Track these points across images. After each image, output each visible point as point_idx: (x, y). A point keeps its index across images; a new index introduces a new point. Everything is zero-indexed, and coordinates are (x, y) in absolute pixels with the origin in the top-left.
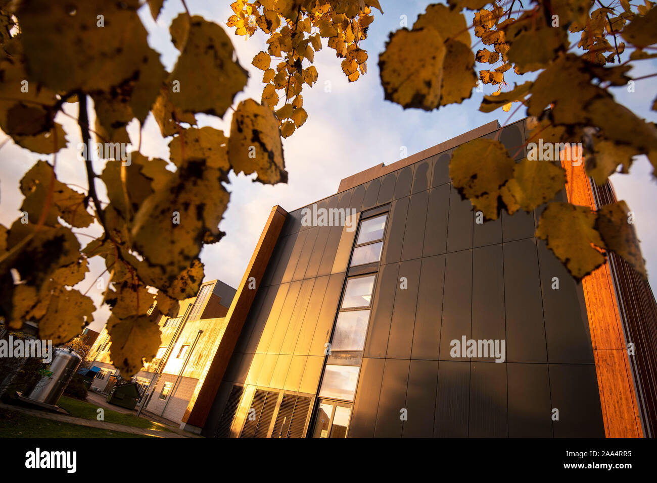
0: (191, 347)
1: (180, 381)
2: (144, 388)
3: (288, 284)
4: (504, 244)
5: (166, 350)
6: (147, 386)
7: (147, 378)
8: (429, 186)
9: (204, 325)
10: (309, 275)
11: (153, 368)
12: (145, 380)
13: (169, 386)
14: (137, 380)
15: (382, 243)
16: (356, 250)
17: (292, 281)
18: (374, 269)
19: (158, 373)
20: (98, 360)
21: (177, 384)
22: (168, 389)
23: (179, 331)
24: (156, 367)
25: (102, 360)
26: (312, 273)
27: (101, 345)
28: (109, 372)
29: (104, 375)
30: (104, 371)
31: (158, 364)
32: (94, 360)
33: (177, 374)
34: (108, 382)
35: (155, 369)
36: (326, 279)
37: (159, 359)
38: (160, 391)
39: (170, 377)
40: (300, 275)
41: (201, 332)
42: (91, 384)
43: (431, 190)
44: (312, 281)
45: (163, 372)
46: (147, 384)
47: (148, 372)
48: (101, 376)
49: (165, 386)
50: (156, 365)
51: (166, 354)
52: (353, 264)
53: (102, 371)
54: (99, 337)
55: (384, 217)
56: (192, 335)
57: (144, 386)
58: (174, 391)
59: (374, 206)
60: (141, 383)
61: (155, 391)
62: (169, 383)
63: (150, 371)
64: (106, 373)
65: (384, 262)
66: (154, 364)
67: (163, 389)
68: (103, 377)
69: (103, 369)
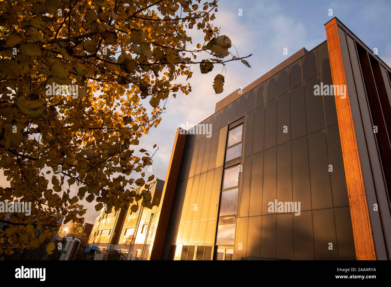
0: (148, 225)
1: (146, 248)
2: (126, 255)
3: (193, 178)
4: (308, 135)
5: (134, 229)
6: (127, 254)
7: (126, 249)
8: (265, 102)
9: (154, 210)
10: (203, 171)
11: (129, 242)
12: (126, 250)
13: (140, 252)
14: (121, 251)
15: (242, 144)
16: (228, 151)
17: (194, 176)
18: (238, 162)
19: (132, 245)
20: (95, 242)
21: (144, 250)
22: (139, 253)
23: (140, 216)
24: (131, 241)
25: (98, 241)
26: (204, 169)
27: (96, 232)
28: (103, 248)
29: (101, 251)
30: (100, 248)
31: (131, 239)
32: (93, 242)
33: (143, 243)
34: (103, 255)
35: (130, 242)
36: (213, 172)
37: (131, 236)
38: (135, 256)
39: (139, 246)
40: (198, 172)
41: (153, 214)
42: (93, 258)
43: (266, 104)
44: (206, 174)
45: (135, 243)
46: (127, 252)
47: (126, 245)
48: (99, 252)
49: (137, 252)
50: (130, 239)
51: (135, 231)
52: (227, 160)
53: (99, 248)
54: (94, 227)
55: (241, 127)
56: (148, 217)
57: (126, 254)
58: (143, 255)
59: (235, 120)
60: (123, 252)
61: (132, 256)
62: (139, 250)
63: (128, 244)
64: (102, 250)
65: (243, 157)
66: (129, 239)
67: (137, 254)
68: (101, 252)
69: (99, 247)
